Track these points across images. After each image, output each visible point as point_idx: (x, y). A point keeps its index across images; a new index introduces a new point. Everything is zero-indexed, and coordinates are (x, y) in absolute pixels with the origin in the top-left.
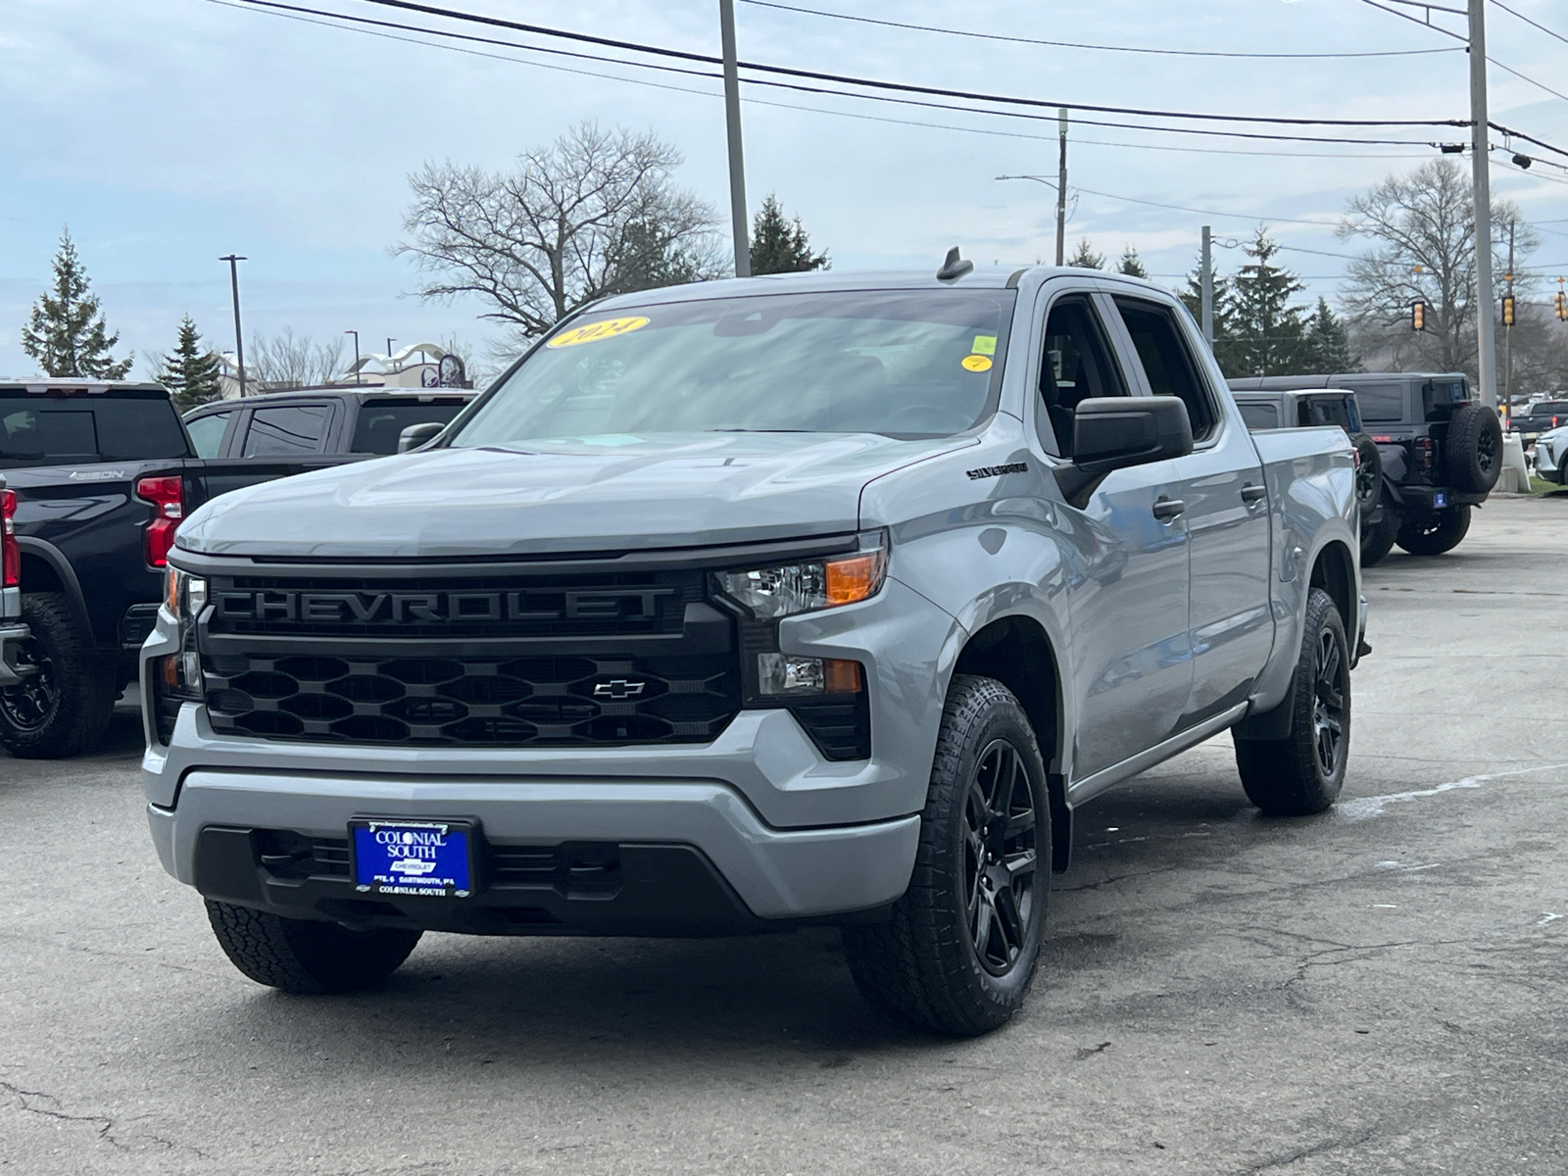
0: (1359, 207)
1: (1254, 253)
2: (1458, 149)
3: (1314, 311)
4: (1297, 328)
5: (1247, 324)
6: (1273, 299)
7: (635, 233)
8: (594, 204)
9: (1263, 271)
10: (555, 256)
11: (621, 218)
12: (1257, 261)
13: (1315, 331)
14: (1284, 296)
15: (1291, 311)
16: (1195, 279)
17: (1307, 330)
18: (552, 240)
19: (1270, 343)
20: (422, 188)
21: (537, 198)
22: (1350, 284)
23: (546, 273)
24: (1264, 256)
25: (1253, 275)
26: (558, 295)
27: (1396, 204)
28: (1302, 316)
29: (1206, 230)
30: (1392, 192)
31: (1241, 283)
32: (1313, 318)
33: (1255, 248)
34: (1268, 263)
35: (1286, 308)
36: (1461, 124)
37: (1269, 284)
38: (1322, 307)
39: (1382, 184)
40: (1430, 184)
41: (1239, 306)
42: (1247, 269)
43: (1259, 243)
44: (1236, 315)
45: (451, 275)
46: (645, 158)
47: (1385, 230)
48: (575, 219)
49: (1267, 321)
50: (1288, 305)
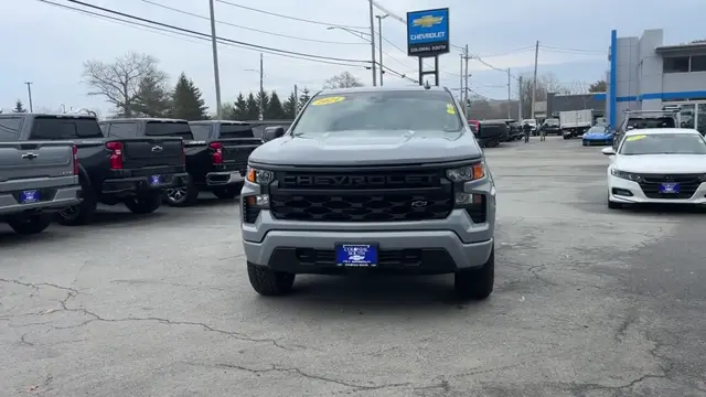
0: (328, 82)
7: (147, 80)
8: (136, 72)
10: (125, 85)
11: (144, 75)
18: (124, 81)
20: (86, 66)
21: (119, 69)
23: (123, 90)
26: (126, 96)
30: (336, 79)
45: (96, 89)
46: (150, 60)
48: (131, 75)
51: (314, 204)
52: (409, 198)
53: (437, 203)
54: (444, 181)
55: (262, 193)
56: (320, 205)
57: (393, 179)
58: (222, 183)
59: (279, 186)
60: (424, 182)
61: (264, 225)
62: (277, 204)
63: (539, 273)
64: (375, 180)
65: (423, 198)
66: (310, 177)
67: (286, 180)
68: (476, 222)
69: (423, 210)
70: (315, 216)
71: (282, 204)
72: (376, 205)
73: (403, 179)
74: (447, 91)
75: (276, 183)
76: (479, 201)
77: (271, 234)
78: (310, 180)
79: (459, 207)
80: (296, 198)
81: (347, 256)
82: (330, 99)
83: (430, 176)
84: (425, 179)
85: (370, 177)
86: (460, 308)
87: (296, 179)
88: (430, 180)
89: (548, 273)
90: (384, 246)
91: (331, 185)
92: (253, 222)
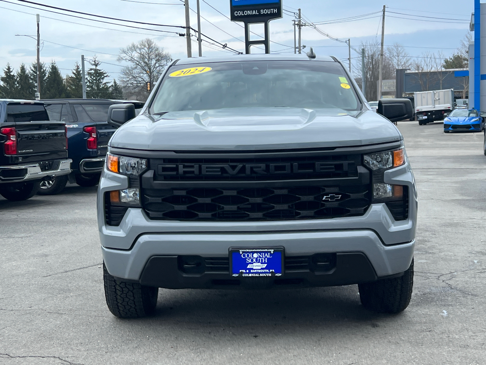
1: (93, 65)
2: (183, 35)
3: (112, 83)
4: (107, 88)
5: (92, 87)
6: (99, 79)
9: (96, 70)
12: (94, 67)
13: (113, 90)
14: (103, 79)
15: (105, 83)
16: (75, 72)
17: (111, 89)
19: (99, 93)
22: (122, 76)
24: (96, 65)
25: (93, 71)
27: (135, 52)
28: (109, 85)
29: (83, 56)
30: (134, 48)
31: (89, 74)
32: (112, 86)
33: (93, 63)
34: (98, 68)
35: (104, 82)
36: (184, 28)
37: (98, 75)
38: (115, 83)
39: (131, 45)
40: (145, 46)
41: (89, 81)
42: (91, 69)
43: (94, 61)
44: (88, 84)
47: (132, 60)
49: (98, 86)
50: (104, 81)
51: (201, 200)
52: (318, 190)
53: (353, 196)
54: (361, 170)
55: (130, 186)
56: (208, 200)
57: (301, 167)
58: (17, 180)
59: (155, 178)
60: (339, 171)
61: (134, 228)
62: (151, 199)
63: (451, 282)
64: (277, 168)
65: (336, 190)
66: (196, 166)
67: (164, 169)
68: (397, 219)
69: (336, 204)
70: (201, 215)
71: (159, 200)
72: (279, 199)
73: (312, 166)
74: (336, 60)
75: (149, 174)
76: (399, 193)
77: (144, 239)
78: (196, 169)
79: (378, 201)
80: (177, 193)
81: (244, 265)
82: (193, 69)
83: (345, 163)
84: (339, 167)
85: (272, 165)
86: (374, 326)
87: (176, 169)
88: (345, 168)
89: (460, 281)
90: (291, 251)
91: (223, 175)
92: (117, 225)
